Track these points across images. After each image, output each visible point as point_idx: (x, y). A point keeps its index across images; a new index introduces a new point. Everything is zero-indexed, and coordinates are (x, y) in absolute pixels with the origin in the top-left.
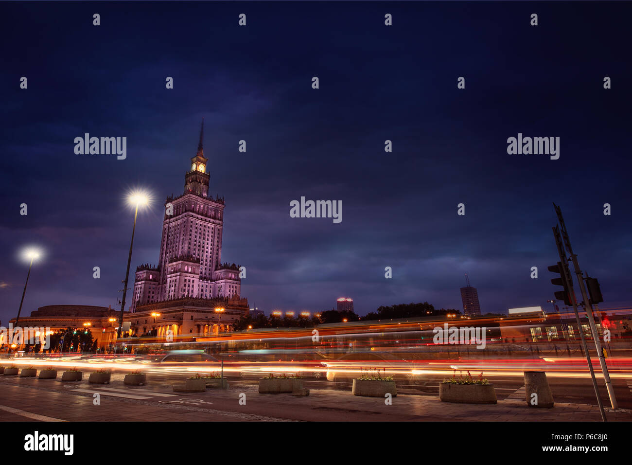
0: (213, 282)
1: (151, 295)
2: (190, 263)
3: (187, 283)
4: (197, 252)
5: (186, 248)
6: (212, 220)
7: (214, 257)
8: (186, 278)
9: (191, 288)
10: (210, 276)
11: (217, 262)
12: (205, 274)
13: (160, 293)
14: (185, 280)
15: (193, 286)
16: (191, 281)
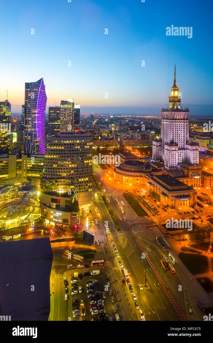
0: (185, 150)
1: (159, 152)
2: (174, 147)
3: (173, 155)
4: (177, 139)
5: (171, 137)
6: (183, 121)
7: (185, 138)
8: (172, 153)
9: (175, 157)
10: (184, 147)
11: (187, 140)
12: (181, 146)
13: (163, 153)
14: (172, 154)
15: (176, 156)
16: (175, 154)
